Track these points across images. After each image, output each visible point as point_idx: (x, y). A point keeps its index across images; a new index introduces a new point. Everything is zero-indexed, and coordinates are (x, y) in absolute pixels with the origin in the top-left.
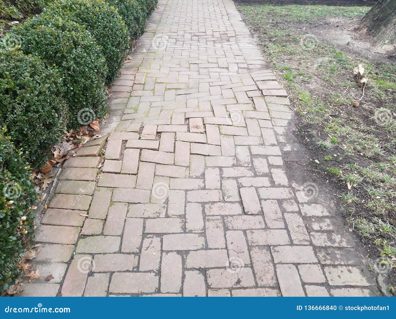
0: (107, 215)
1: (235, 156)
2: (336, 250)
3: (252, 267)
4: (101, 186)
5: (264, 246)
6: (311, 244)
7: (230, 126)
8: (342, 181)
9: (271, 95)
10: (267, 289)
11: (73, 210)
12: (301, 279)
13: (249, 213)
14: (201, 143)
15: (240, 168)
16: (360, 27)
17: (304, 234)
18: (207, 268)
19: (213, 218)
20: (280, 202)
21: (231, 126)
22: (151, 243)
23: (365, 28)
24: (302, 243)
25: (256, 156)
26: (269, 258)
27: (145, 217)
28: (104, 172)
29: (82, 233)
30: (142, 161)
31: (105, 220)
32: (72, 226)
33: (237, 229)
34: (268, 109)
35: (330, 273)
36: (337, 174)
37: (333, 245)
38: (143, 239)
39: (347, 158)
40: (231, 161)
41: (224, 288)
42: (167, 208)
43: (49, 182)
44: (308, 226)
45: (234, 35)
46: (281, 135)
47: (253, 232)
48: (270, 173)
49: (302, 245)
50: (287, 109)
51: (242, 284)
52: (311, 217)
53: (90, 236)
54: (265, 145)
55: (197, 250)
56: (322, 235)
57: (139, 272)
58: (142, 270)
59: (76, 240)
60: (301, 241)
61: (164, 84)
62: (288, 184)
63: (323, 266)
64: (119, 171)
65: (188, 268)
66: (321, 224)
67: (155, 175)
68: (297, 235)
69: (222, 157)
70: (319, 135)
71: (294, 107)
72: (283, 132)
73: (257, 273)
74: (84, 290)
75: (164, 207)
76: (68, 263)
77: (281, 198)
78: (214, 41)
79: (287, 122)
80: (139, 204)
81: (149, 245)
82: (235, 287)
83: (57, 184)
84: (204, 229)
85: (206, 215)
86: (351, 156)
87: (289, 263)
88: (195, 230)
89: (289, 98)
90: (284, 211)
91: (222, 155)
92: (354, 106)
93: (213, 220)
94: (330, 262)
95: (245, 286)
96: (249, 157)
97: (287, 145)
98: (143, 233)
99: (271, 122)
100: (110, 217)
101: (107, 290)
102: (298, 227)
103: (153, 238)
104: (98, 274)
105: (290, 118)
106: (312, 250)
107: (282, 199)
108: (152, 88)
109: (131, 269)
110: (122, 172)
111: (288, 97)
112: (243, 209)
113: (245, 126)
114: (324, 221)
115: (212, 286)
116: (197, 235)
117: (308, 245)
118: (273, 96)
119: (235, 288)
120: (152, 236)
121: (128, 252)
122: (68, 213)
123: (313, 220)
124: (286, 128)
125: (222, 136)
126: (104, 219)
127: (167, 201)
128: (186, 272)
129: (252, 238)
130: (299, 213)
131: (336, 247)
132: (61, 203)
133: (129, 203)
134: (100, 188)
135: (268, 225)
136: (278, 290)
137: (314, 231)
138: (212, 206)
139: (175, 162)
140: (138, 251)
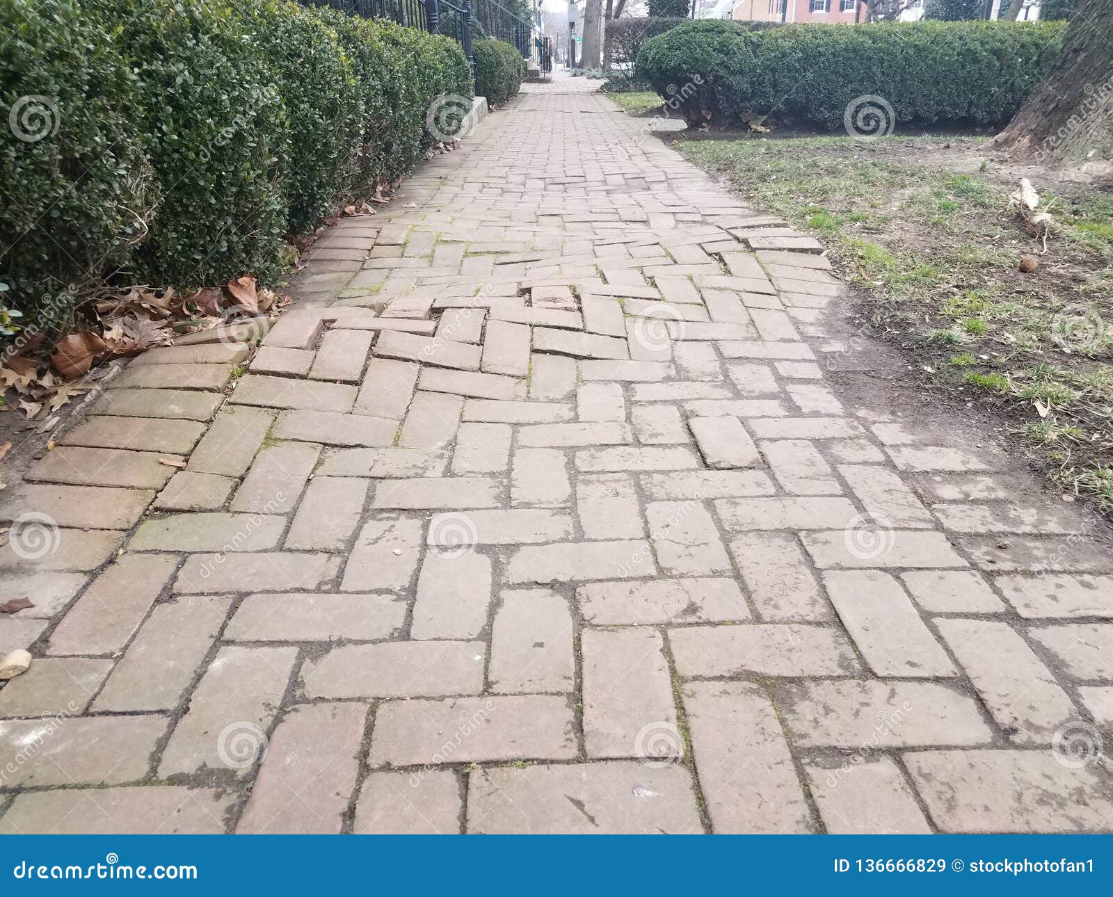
0: (249, 469)
1: (673, 361)
2: (1029, 539)
3: (738, 576)
4: (239, 401)
5: (777, 530)
6: (939, 527)
7: (656, 300)
8: (1016, 399)
9: (773, 247)
10: (796, 627)
11: (138, 451)
12: (916, 605)
13: (723, 465)
14: (567, 329)
15: (687, 383)
16: (1009, 137)
17: (913, 506)
18: (578, 582)
19: (602, 477)
20: (822, 444)
21: (659, 300)
22: (389, 530)
23: (1024, 136)
24: (907, 526)
25: (737, 361)
26: (797, 555)
27: (376, 475)
28: (254, 373)
29: (157, 504)
30: (379, 356)
31: (242, 479)
32: (127, 488)
33: (680, 497)
34: (767, 274)
35: (1016, 590)
36: (998, 386)
37: (1015, 530)
38: (363, 520)
39: (1021, 359)
40: (659, 372)
41: (639, 625)
42: (451, 458)
43: (74, 393)
44: (920, 491)
45: (663, 178)
46: (812, 324)
47: (736, 504)
48: (785, 392)
49: (909, 529)
50: (826, 278)
51: (703, 615)
52: (927, 472)
53: (184, 511)
54: (763, 340)
55: (546, 543)
56: (972, 510)
57: (338, 592)
58: (350, 589)
59: (134, 520)
60: (903, 520)
61: (463, 245)
62: (843, 413)
63: (990, 576)
64: (303, 371)
65: (514, 584)
66: (965, 488)
67: (417, 389)
68: (888, 508)
69: (630, 362)
70: (927, 321)
71: (845, 272)
72: (817, 319)
73: (755, 591)
74: (134, 636)
75: (442, 456)
76: (93, 575)
77: (823, 437)
78: (608, 192)
79: (827, 300)
80: (359, 449)
81: (384, 534)
82: (680, 621)
83: (99, 396)
84: (573, 497)
85: (579, 472)
86: (1035, 354)
87: (870, 568)
88: (541, 503)
89: (827, 255)
90: (834, 463)
91: (630, 358)
92: (1023, 270)
93: (603, 483)
94: (1012, 564)
95: (716, 619)
96: (717, 364)
97: (832, 341)
98: (365, 510)
99: (779, 298)
100: (259, 470)
101: (216, 633)
102: (889, 491)
103: (397, 519)
104: (190, 599)
105: (835, 294)
106: (945, 539)
107: (826, 439)
108: (428, 251)
109: (312, 586)
110: (312, 374)
111: (825, 253)
112: (703, 457)
113: (701, 302)
114: (976, 482)
115: (594, 622)
116: (549, 513)
117: (928, 530)
118: (780, 249)
119: (680, 625)
120: (393, 515)
121: (308, 547)
122: (122, 457)
123: (938, 479)
124: (826, 311)
125: (629, 319)
126: (238, 475)
127: (452, 445)
128: (505, 594)
129: (735, 515)
130: (889, 464)
131: (1025, 535)
132: (100, 435)
133: (325, 444)
134: (235, 408)
135: (785, 488)
136: (835, 630)
137: (942, 501)
138: (598, 454)
139: (483, 365)
140: (342, 546)
